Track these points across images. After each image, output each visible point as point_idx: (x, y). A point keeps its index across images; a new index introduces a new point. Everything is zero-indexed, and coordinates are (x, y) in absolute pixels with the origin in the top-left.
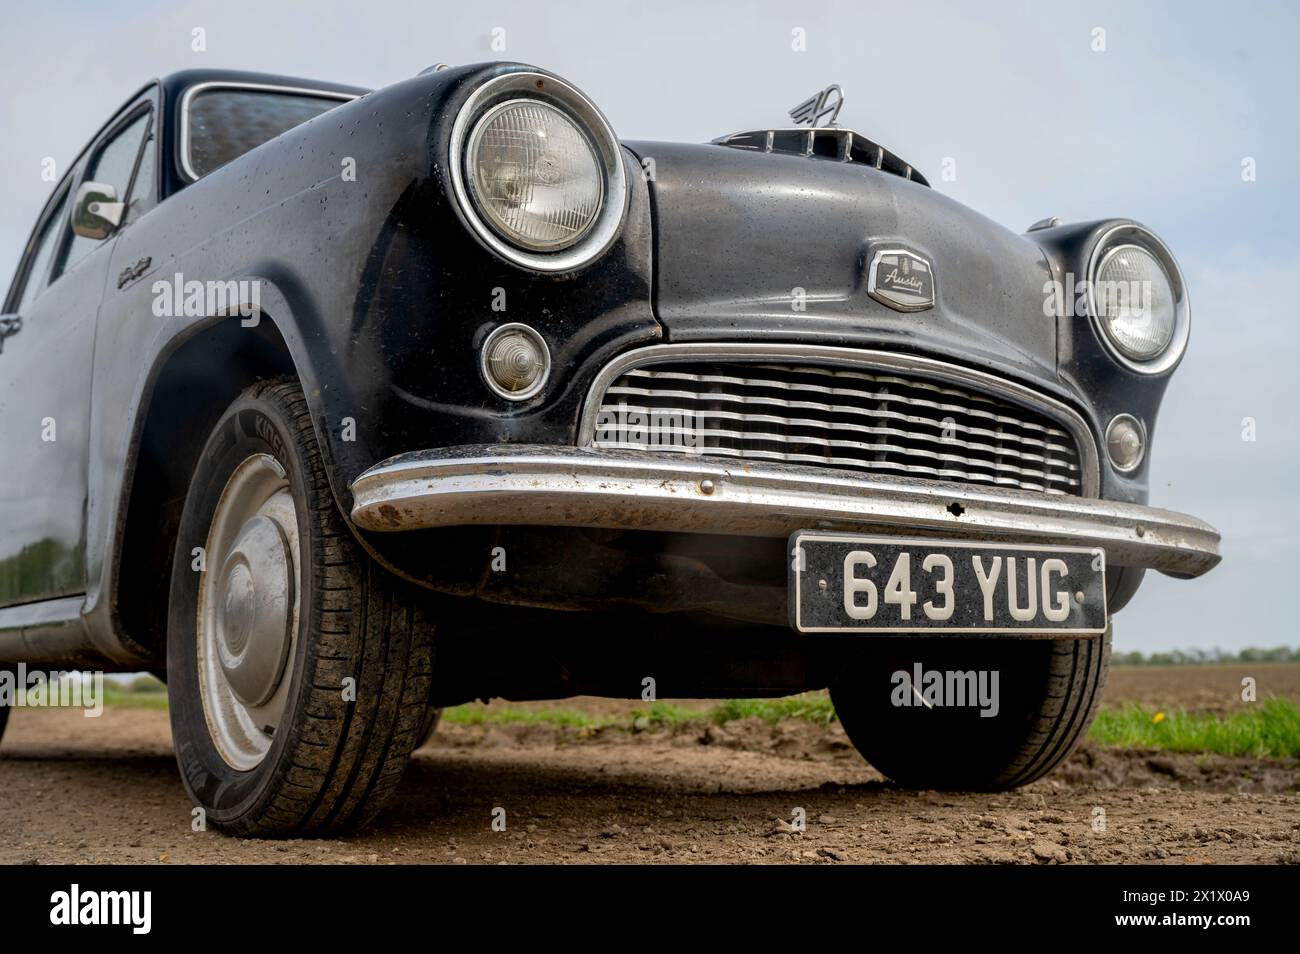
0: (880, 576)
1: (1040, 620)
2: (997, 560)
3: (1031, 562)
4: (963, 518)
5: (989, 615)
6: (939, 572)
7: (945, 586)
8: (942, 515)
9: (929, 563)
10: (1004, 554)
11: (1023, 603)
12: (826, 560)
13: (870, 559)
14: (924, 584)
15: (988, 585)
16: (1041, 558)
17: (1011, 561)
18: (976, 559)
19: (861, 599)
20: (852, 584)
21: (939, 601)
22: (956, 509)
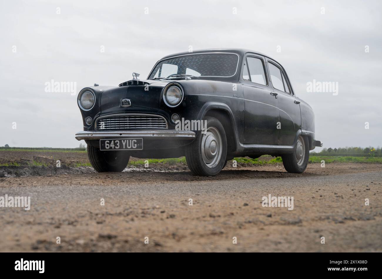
0: (110, 143)
1: (132, 148)
2: (125, 141)
3: (131, 140)
4: (122, 136)
5: (124, 147)
6: (117, 143)
7: (118, 144)
8: (119, 135)
9: (116, 142)
10: (126, 140)
11: (129, 146)
12: (103, 142)
13: (109, 142)
14: (115, 144)
15: (124, 144)
16: (132, 140)
17: (128, 141)
18: (122, 141)
19: (107, 146)
20: (106, 145)
21: (117, 146)
22: (121, 134)
